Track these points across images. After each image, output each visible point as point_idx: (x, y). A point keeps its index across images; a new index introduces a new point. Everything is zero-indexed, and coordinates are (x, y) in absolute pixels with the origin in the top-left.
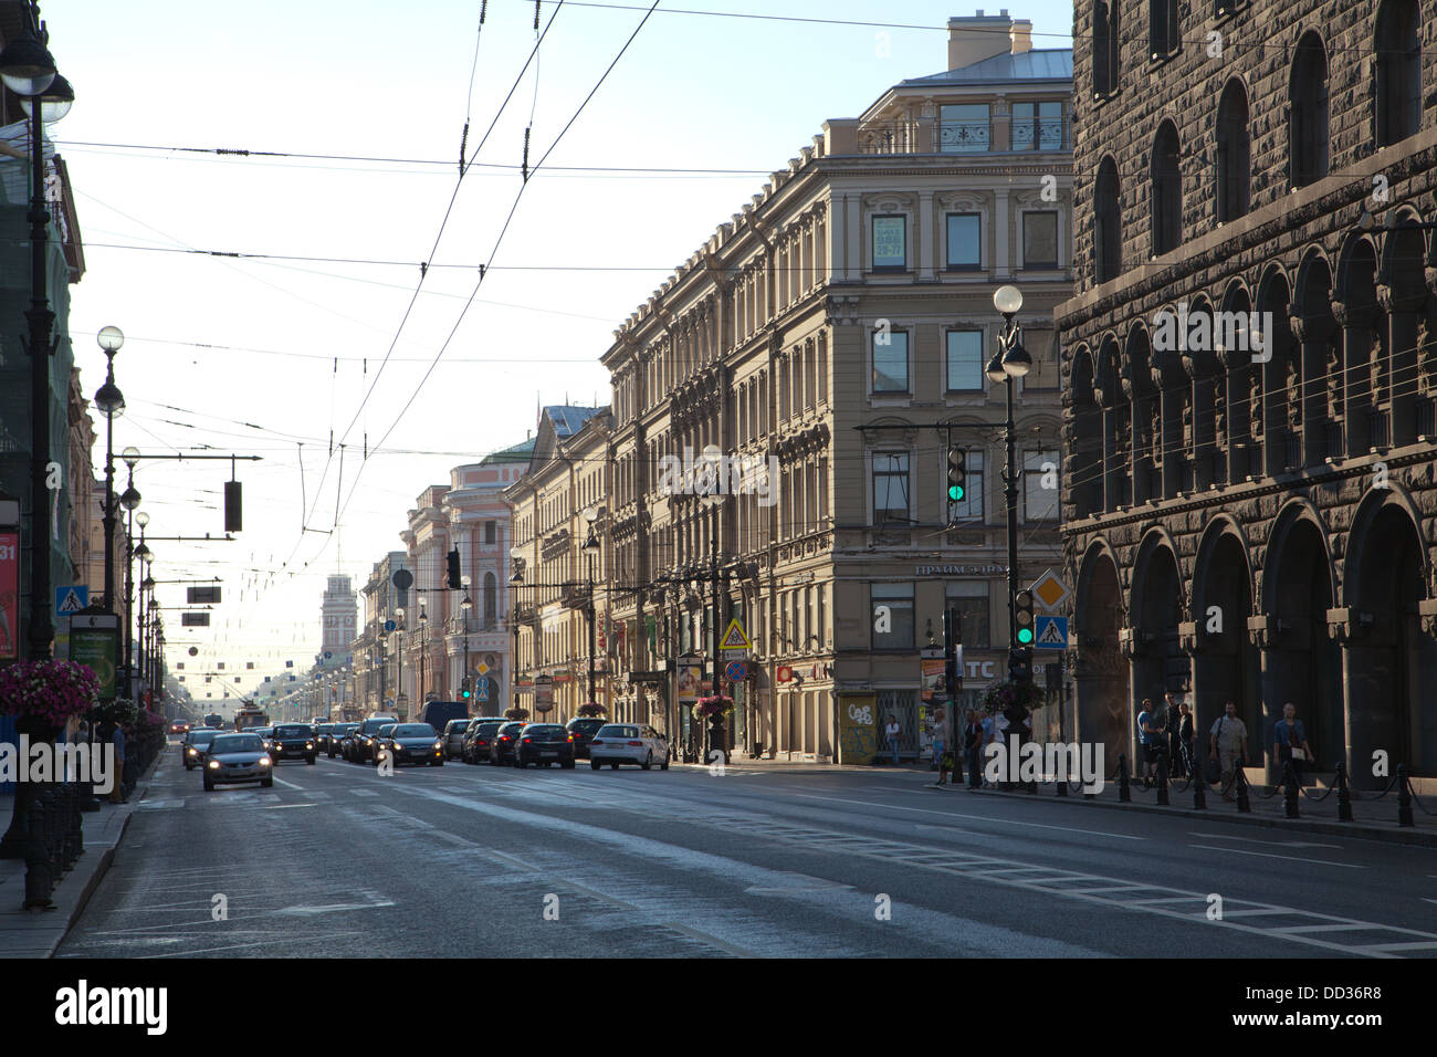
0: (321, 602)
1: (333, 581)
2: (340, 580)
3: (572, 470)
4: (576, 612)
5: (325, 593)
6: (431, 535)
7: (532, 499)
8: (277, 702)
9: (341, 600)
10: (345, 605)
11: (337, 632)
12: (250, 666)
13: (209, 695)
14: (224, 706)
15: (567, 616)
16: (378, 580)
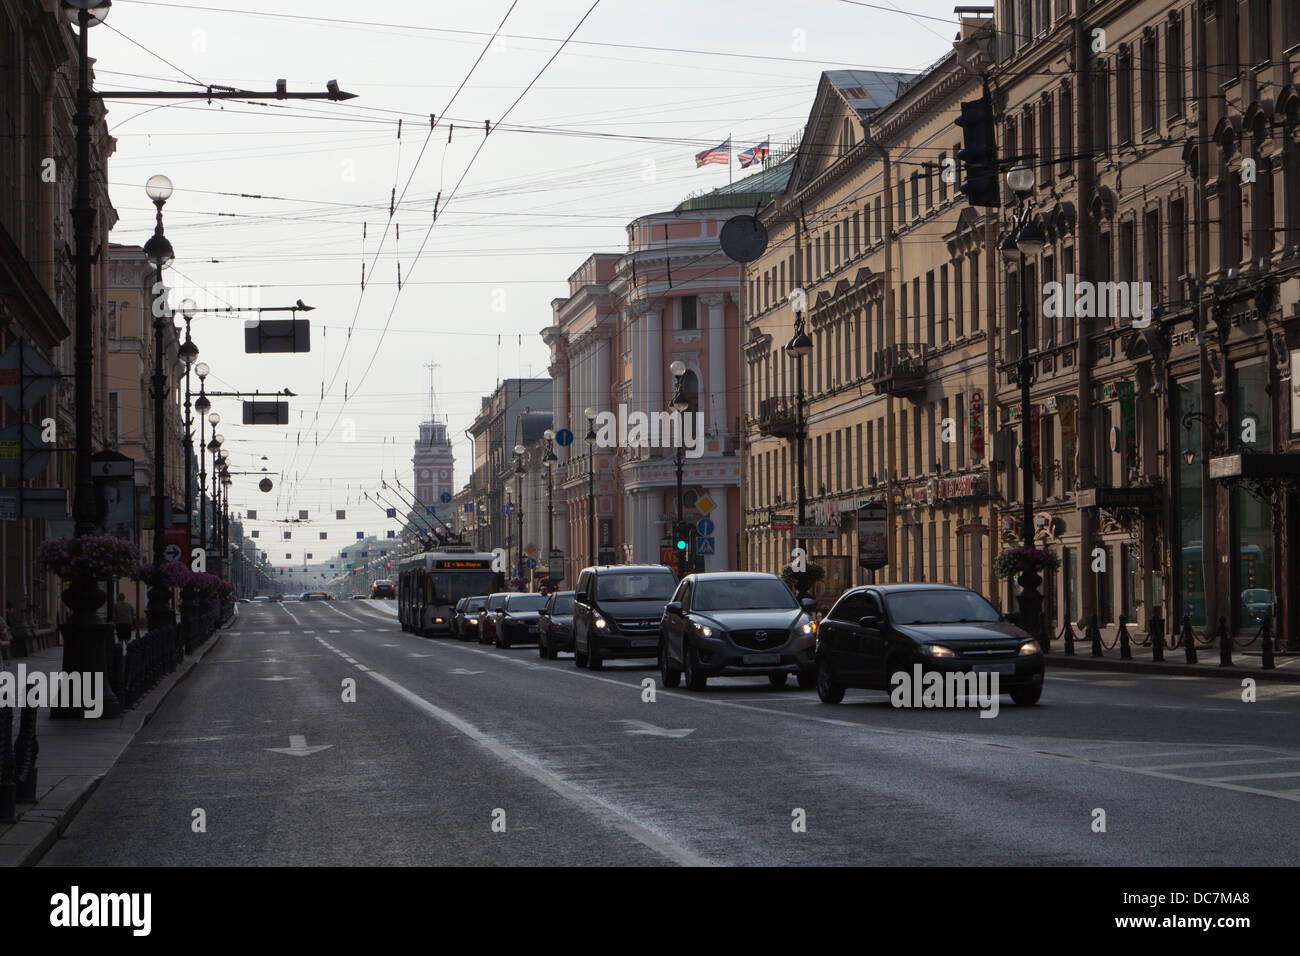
0: (412, 453)
1: (424, 429)
2: (434, 429)
3: (887, 163)
4: (896, 400)
5: (416, 443)
6: (594, 323)
7: (791, 230)
8: (366, 566)
9: (435, 451)
10: (439, 457)
11: (431, 488)
12: (341, 515)
13: (289, 556)
14: (306, 570)
15: (880, 409)
16: (490, 416)
